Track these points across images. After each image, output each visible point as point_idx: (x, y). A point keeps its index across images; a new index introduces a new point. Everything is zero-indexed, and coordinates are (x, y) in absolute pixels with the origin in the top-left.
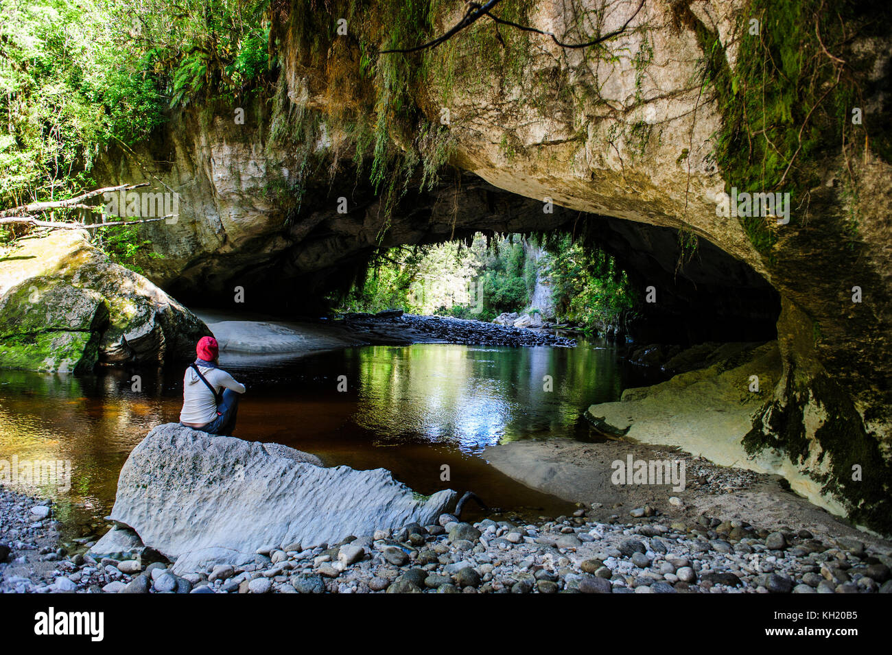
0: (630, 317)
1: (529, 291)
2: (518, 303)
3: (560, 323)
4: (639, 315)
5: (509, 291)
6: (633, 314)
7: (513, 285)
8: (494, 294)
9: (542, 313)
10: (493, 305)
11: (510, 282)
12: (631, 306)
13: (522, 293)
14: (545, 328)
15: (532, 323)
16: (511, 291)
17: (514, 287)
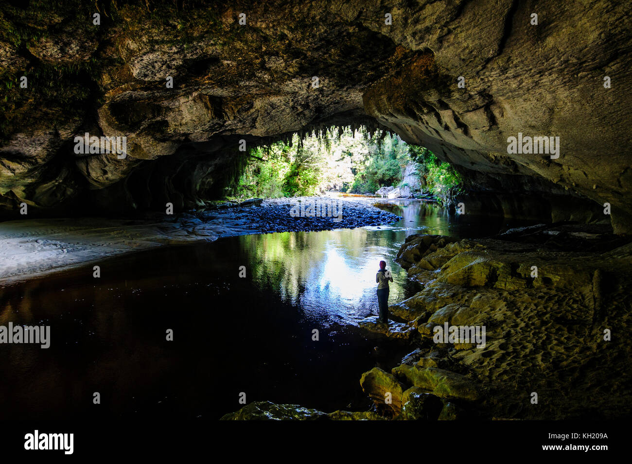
0: (455, 193)
1: (402, 170)
2: (395, 179)
3: (423, 193)
4: (461, 191)
5: (388, 170)
6: (458, 190)
7: (391, 166)
8: (376, 173)
9: (411, 186)
10: (376, 182)
11: (388, 163)
12: (457, 184)
13: (396, 172)
14: (410, 198)
15: (403, 194)
16: (389, 170)
17: (392, 167)
